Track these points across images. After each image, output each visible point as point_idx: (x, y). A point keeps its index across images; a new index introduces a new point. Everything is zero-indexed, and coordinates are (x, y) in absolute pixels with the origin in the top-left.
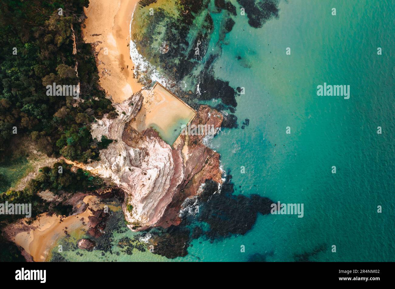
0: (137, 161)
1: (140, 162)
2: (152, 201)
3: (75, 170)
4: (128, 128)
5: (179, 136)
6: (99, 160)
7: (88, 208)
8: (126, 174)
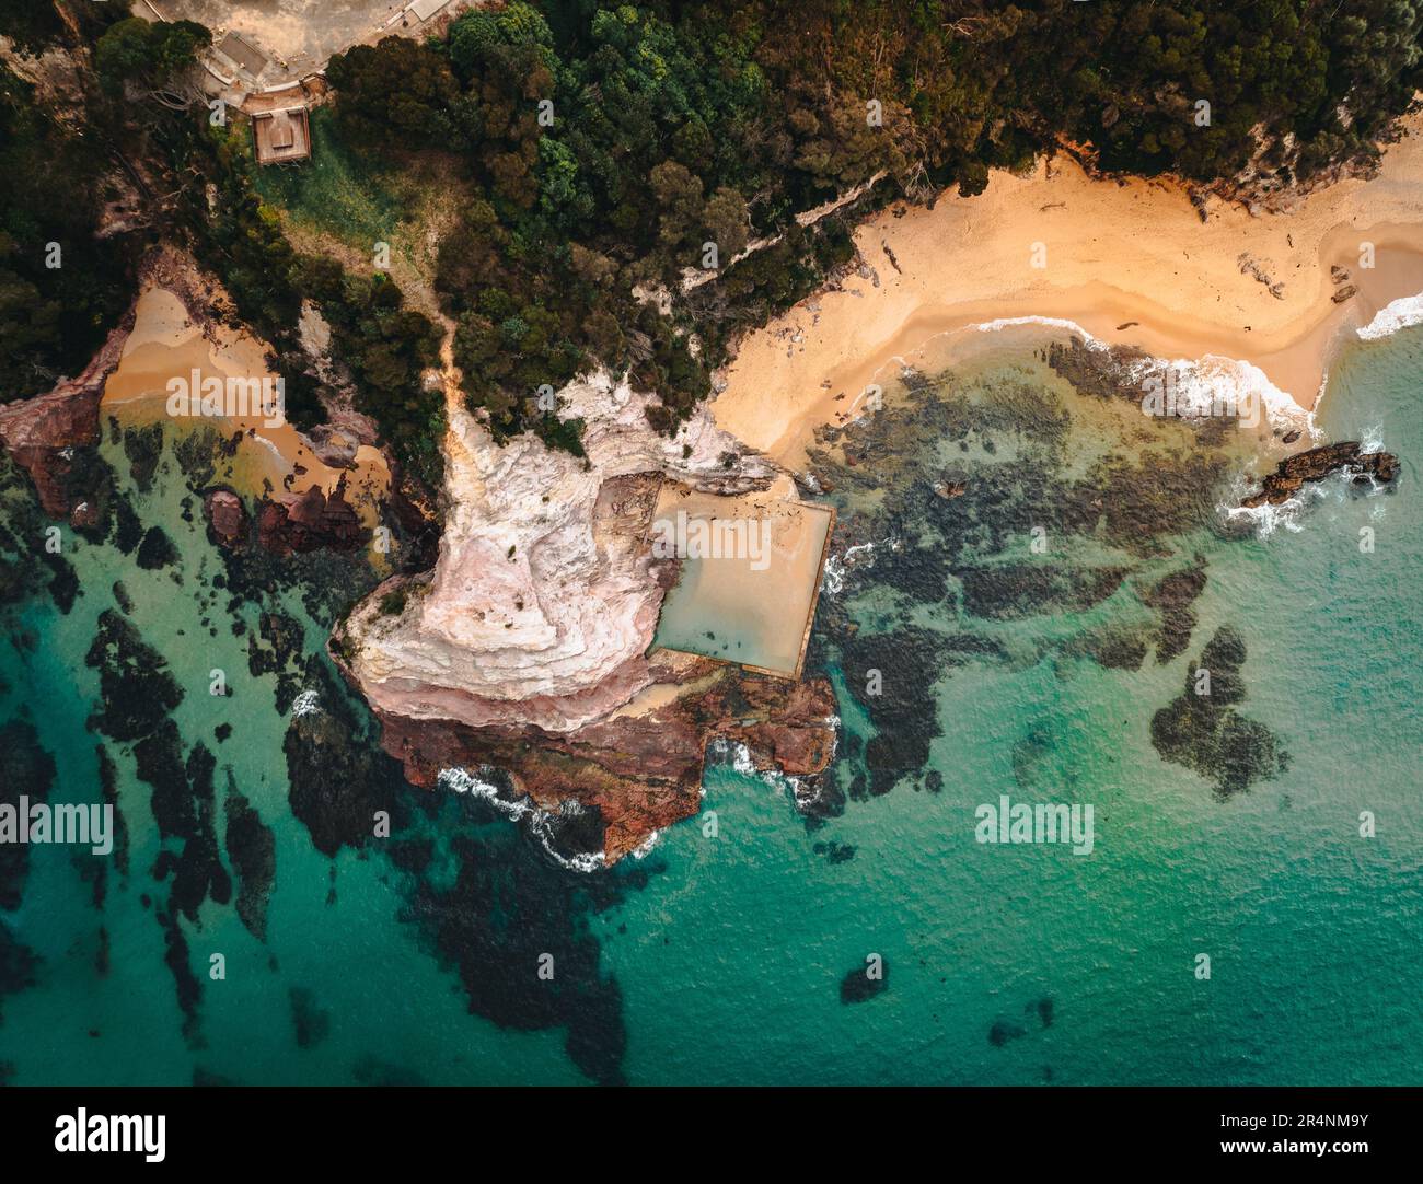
0: (553, 562)
1: (553, 570)
2: (444, 667)
3: (433, 383)
4: (652, 485)
5: (696, 657)
6: (499, 442)
7: (342, 471)
8: (493, 544)
